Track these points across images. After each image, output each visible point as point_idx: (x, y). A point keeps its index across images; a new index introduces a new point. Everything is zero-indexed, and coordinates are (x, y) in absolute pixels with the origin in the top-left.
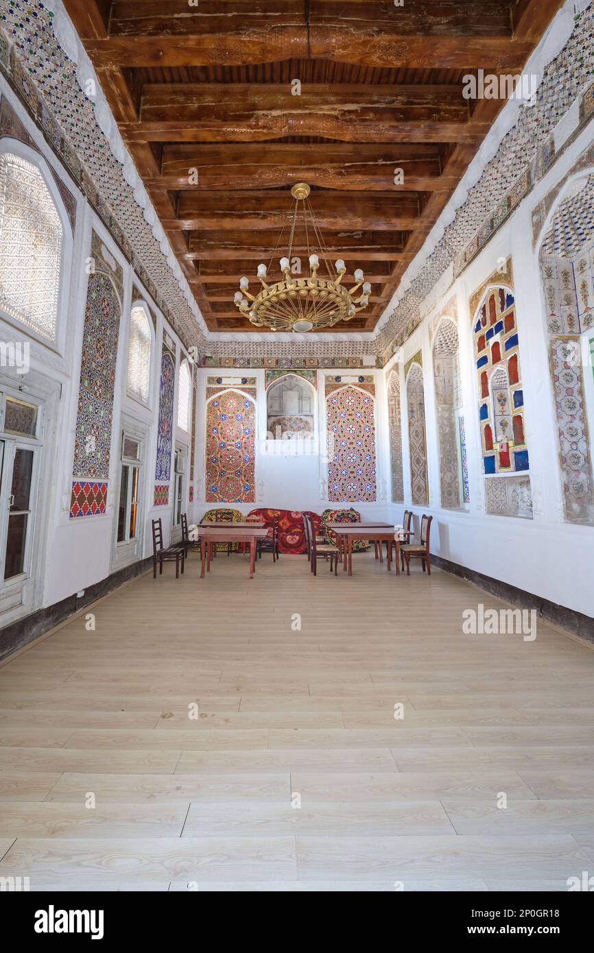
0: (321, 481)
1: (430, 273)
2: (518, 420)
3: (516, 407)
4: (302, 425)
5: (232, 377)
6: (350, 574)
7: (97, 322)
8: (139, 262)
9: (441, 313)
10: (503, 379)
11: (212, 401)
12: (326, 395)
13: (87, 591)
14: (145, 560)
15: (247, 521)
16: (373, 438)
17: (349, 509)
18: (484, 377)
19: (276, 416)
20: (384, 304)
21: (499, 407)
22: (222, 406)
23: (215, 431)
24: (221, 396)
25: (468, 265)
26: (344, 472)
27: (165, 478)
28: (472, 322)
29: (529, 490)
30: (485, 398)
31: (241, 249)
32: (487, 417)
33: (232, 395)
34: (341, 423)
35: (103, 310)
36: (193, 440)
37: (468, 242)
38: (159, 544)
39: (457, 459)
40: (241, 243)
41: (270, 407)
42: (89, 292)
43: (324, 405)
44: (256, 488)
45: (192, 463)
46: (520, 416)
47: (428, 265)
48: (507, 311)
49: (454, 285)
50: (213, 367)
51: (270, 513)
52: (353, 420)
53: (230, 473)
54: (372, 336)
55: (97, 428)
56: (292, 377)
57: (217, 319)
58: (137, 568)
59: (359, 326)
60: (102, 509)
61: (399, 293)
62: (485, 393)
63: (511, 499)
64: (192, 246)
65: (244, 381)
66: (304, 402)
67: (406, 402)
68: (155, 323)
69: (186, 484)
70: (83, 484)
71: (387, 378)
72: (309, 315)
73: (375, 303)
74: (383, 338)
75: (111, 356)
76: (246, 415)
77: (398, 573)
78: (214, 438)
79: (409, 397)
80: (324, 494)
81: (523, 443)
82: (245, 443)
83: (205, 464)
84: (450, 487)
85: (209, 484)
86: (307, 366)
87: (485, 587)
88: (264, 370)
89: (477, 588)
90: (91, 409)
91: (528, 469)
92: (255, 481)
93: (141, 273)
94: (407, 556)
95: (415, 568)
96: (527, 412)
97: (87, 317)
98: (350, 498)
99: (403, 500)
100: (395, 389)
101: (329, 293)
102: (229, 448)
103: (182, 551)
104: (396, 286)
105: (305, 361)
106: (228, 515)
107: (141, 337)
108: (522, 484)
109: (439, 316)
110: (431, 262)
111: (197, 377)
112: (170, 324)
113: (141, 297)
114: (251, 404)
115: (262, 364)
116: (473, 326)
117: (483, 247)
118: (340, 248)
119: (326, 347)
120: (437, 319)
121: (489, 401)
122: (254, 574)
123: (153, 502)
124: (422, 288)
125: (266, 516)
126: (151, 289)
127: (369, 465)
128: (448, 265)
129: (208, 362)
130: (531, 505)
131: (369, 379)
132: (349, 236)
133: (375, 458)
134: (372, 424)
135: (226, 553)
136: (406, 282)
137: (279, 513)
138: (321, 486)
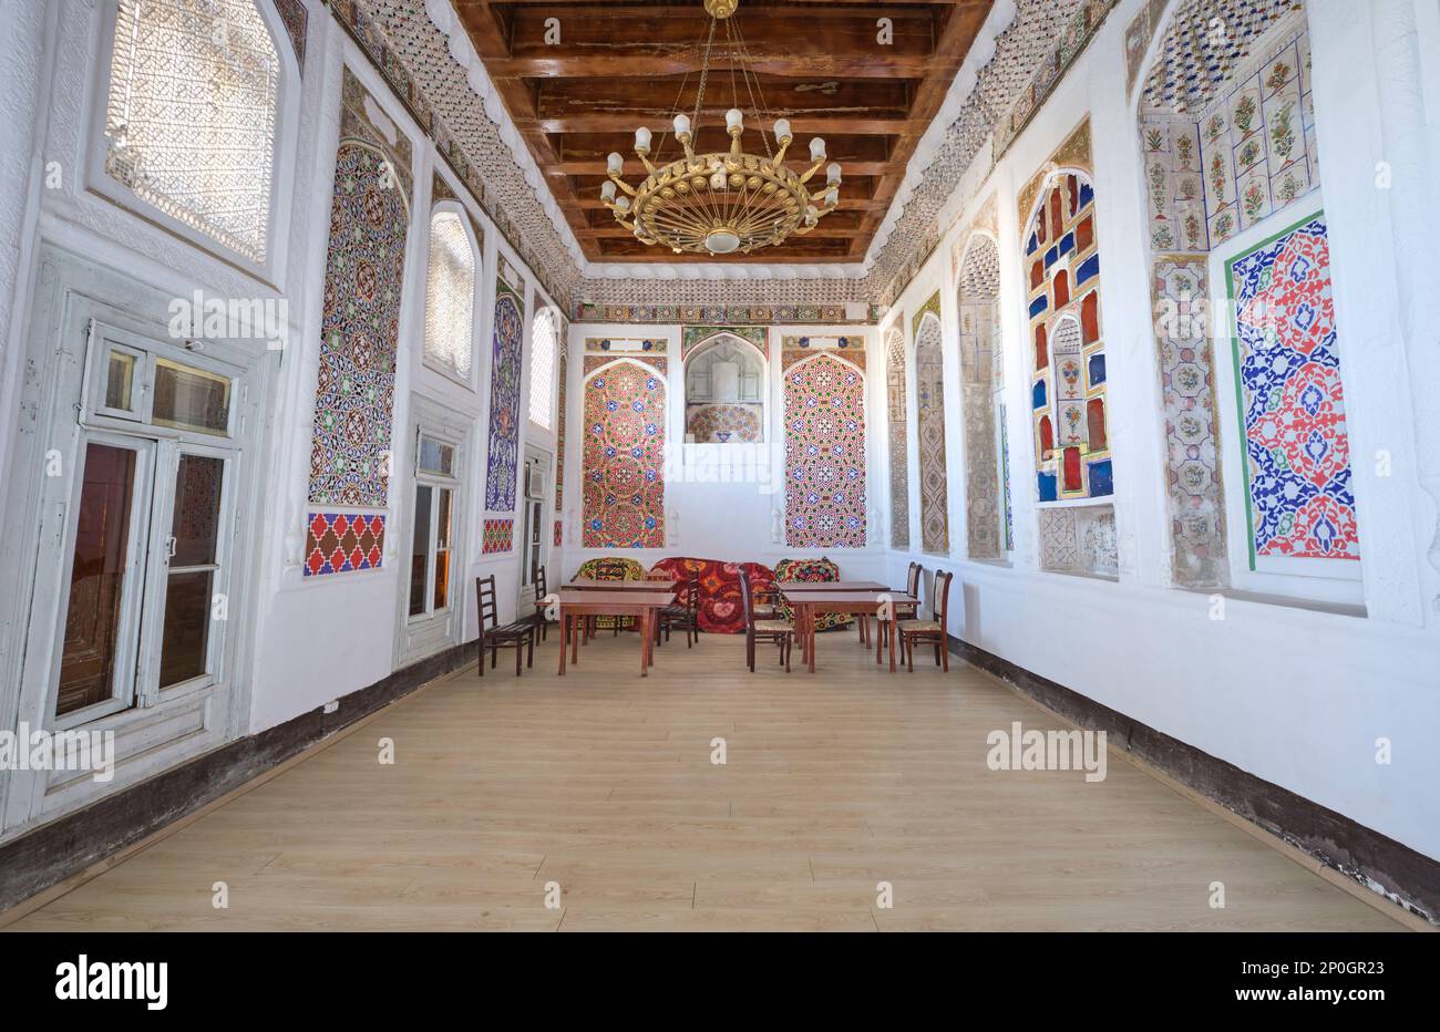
0: (774, 512)
1: (954, 155)
2: (1097, 406)
3: (1093, 384)
4: (744, 419)
5: (626, 339)
6: (812, 670)
7: (358, 234)
8: (447, 135)
9: (972, 225)
10: (1073, 337)
11: (593, 378)
12: (784, 370)
13: (343, 701)
14: (467, 644)
15: (649, 578)
16: (862, 442)
17: (820, 559)
18: (1041, 334)
19: (701, 404)
20: (879, 215)
21: (1065, 386)
22: (610, 387)
23: (598, 428)
24: (608, 370)
25: (1016, 137)
26: (812, 498)
27: (505, 506)
28: (1021, 237)
29: (1114, 529)
30: (1042, 370)
31: (628, 113)
32: (1044, 403)
33: (627, 368)
34: (808, 416)
35: (369, 212)
36: (561, 444)
37: (1018, 96)
38: (491, 618)
39: (996, 476)
40: (627, 102)
41: (690, 389)
42: (339, 177)
43: (780, 385)
44: (666, 523)
45: (560, 482)
46: (1100, 400)
47: (951, 141)
48: (1081, 214)
49: (994, 174)
50: (595, 322)
51: (688, 565)
52: (829, 410)
53: (623, 500)
54: (861, 270)
55: (362, 420)
56: (727, 339)
57: (599, 239)
58: (450, 660)
59: (839, 252)
60: (375, 560)
61: (904, 193)
62: (1042, 361)
63: (1084, 545)
64: (542, 108)
65: (648, 345)
66: (747, 380)
67: (915, 380)
68: (481, 242)
69: (549, 517)
70: (331, 517)
71: (885, 340)
72: (733, 222)
73: (864, 212)
74: (878, 273)
75: (389, 295)
76: (649, 402)
77: (893, 668)
78: (596, 440)
79: (920, 372)
80: (778, 534)
81: (1105, 448)
82: (648, 448)
83: (581, 484)
84: (983, 524)
85: (588, 517)
86: (752, 320)
87: (1037, 695)
88: (679, 327)
89: (1025, 697)
90: (346, 386)
91: (1112, 493)
92: (666, 513)
93: (451, 153)
94: (910, 640)
95: (923, 659)
96: (1113, 392)
97: (335, 224)
98: (821, 541)
99: (908, 544)
100: (898, 358)
101: (765, 181)
102: (621, 457)
103: (530, 631)
104: (898, 181)
105: (748, 312)
106: (617, 568)
107: (453, 264)
108: (1102, 519)
109: (969, 230)
110: (956, 134)
111: (569, 337)
112: (513, 246)
113: (451, 195)
114: (658, 383)
115: (677, 316)
116: (1023, 247)
117: (1042, 103)
118: (798, 111)
119: (784, 287)
120: (964, 236)
121: (1048, 374)
122: (649, 669)
123: (480, 547)
124: (941, 183)
125: (681, 570)
126: (473, 182)
127: (854, 486)
128: (984, 140)
129: (587, 314)
130: (1116, 556)
131: (857, 343)
132: (814, 91)
133: (864, 474)
134: (860, 418)
135: (613, 632)
136: (914, 173)
137: (704, 564)
138: (775, 520)
